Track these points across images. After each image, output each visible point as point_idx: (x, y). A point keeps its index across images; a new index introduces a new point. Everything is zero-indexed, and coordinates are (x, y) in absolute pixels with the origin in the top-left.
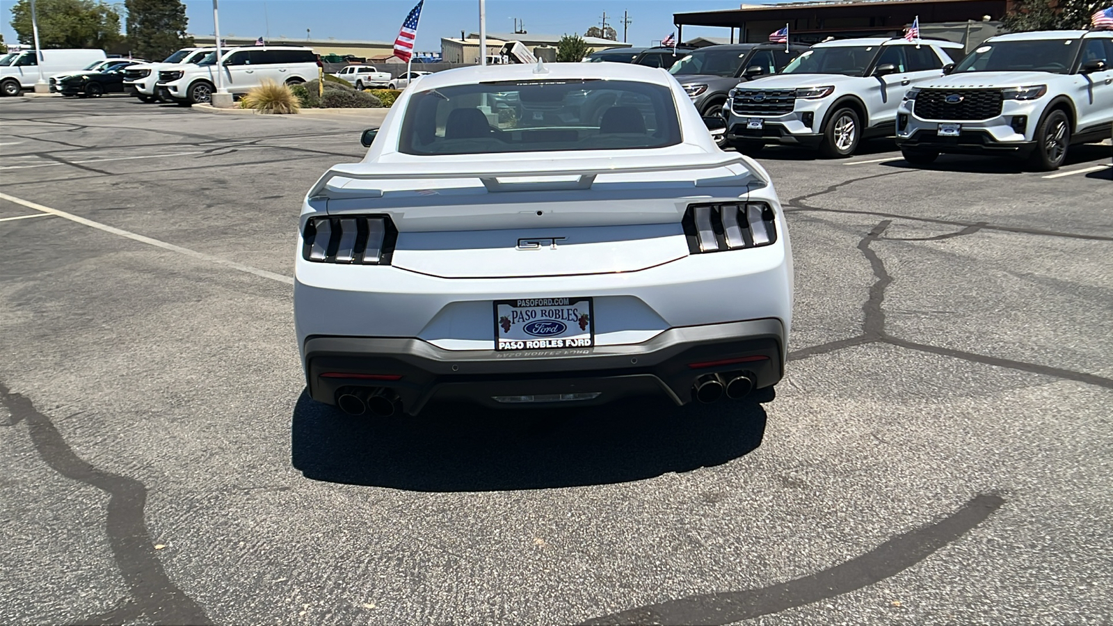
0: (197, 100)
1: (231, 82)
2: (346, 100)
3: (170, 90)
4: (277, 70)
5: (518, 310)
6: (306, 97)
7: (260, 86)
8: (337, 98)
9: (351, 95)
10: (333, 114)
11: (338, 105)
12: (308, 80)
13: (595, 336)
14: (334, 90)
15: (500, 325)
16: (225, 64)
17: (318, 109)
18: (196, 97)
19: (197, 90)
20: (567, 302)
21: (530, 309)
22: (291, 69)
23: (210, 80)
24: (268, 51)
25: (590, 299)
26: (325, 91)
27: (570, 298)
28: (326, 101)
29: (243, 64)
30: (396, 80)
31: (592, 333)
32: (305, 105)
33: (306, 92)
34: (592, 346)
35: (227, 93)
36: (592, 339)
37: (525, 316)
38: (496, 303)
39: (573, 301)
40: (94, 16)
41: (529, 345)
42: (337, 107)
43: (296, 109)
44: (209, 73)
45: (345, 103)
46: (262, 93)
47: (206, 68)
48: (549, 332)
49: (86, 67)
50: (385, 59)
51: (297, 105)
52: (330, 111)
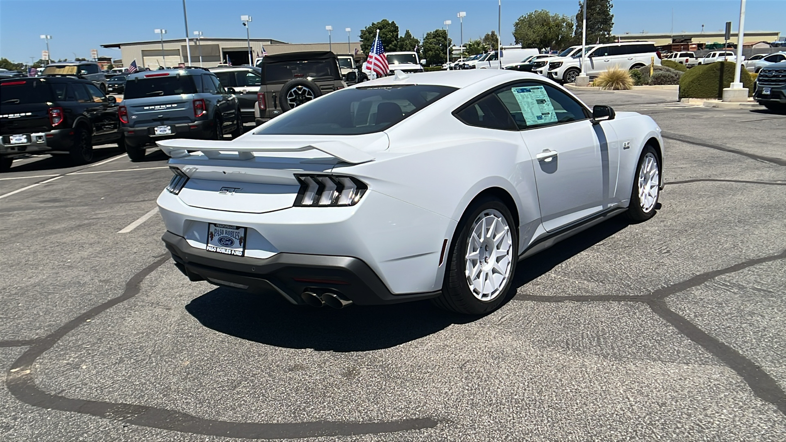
0: (569, 81)
1: (593, 68)
2: (669, 79)
3: (553, 75)
4: (627, 58)
5: (217, 228)
6: (639, 78)
7: (607, 71)
8: (662, 78)
9: (674, 75)
10: (657, 89)
11: (663, 83)
12: (647, 65)
13: (246, 251)
14: (661, 72)
15: (210, 236)
16: (590, 57)
17: (648, 86)
18: (569, 79)
19: (570, 75)
20: (235, 228)
21: (221, 229)
22: (636, 58)
23: (579, 67)
24: (621, 46)
25: (246, 229)
26: (654, 73)
27: (237, 226)
28: (654, 80)
29: (603, 56)
30: (746, 61)
31: (244, 248)
32: (636, 84)
33: (639, 74)
34: (243, 255)
35: (585, 76)
36: (243, 252)
37: (220, 233)
38: (210, 224)
39: (238, 228)
40: (558, 26)
41: (218, 250)
42: (662, 84)
43: (631, 86)
44: (579, 63)
45: (668, 81)
46: (607, 75)
47: (578, 59)
48: (227, 244)
49: (523, 60)
50: (752, 45)
51: (631, 84)
52: (656, 87)
